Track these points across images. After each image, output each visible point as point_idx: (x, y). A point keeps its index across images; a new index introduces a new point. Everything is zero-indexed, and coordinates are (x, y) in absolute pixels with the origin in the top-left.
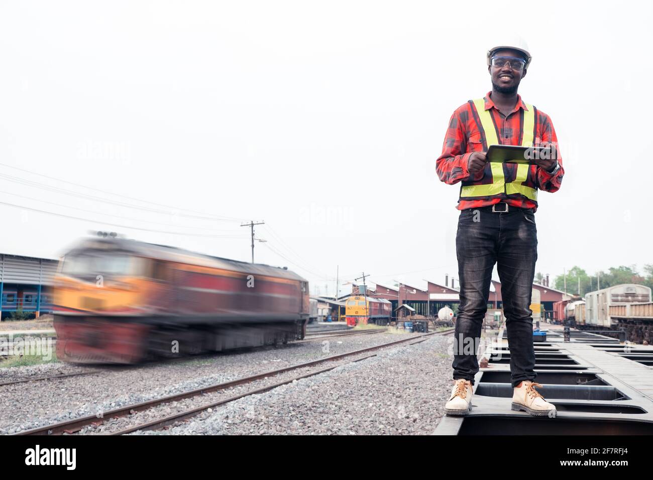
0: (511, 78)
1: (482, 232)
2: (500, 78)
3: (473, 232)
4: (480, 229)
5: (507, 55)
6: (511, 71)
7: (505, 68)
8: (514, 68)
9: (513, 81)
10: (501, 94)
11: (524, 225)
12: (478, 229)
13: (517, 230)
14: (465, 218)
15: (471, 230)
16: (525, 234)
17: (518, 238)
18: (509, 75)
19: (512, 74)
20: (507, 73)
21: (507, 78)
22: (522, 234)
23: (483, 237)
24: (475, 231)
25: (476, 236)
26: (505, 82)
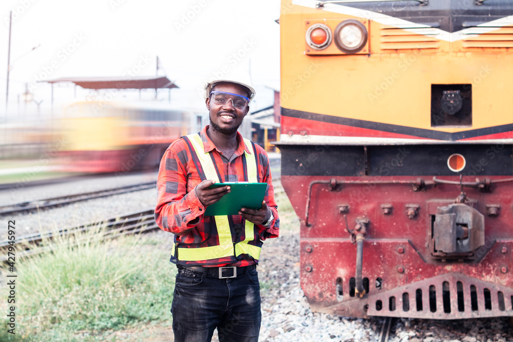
0: (234, 118)
1: (209, 302)
2: (220, 116)
3: (199, 302)
4: (206, 299)
5: (230, 91)
6: (233, 109)
7: (227, 106)
8: (237, 106)
9: (235, 121)
10: (222, 134)
11: (251, 289)
12: (204, 299)
13: (244, 296)
14: (189, 285)
15: (197, 299)
16: (253, 298)
17: (246, 304)
18: (231, 114)
19: (234, 112)
20: (230, 111)
21: (229, 117)
22: (249, 299)
23: (210, 308)
24: (201, 301)
25: (202, 306)
26: (225, 123)
